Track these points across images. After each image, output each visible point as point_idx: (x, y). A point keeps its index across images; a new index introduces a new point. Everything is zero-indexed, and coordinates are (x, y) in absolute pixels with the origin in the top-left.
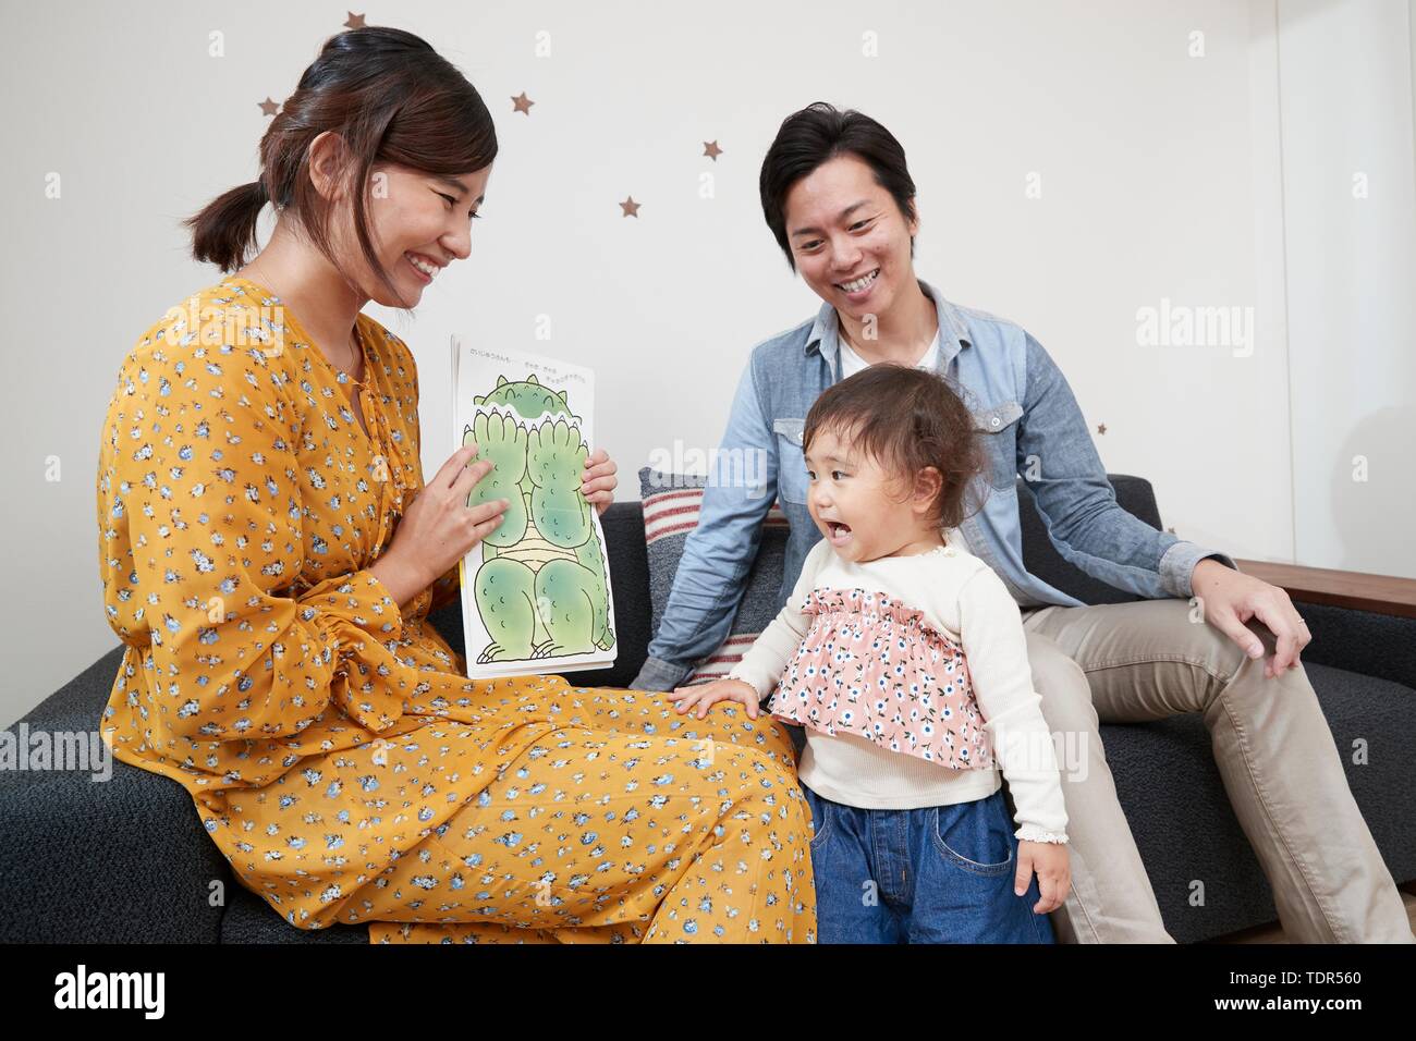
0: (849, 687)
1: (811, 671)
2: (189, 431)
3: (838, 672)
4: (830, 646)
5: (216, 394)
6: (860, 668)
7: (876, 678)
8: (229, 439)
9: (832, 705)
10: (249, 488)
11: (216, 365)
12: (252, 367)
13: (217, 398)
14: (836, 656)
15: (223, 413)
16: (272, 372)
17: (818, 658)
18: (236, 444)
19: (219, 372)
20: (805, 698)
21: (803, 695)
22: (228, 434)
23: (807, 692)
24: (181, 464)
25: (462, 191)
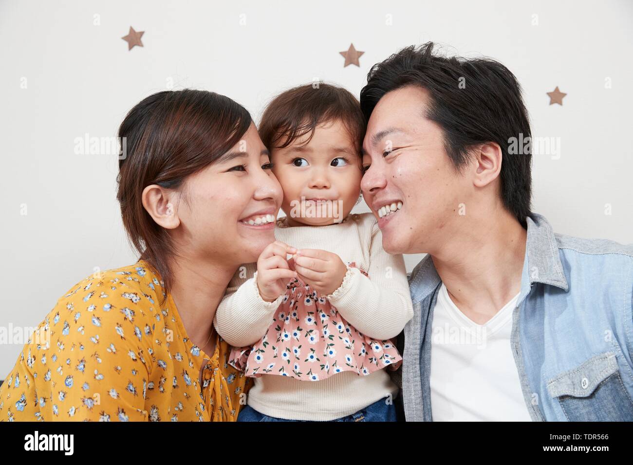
2: (73, 366)
5: (94, 340)
8: (95, 375)
10: (103, 415)
11: (98, 318)
12: (121, 321)
13: (94, 343)
15: (96, 355)
16: (136, 326)
18: (100, 380)
19: (99, 324)
22: (96, 372)
24: (65, 389)
25: (242, 156)
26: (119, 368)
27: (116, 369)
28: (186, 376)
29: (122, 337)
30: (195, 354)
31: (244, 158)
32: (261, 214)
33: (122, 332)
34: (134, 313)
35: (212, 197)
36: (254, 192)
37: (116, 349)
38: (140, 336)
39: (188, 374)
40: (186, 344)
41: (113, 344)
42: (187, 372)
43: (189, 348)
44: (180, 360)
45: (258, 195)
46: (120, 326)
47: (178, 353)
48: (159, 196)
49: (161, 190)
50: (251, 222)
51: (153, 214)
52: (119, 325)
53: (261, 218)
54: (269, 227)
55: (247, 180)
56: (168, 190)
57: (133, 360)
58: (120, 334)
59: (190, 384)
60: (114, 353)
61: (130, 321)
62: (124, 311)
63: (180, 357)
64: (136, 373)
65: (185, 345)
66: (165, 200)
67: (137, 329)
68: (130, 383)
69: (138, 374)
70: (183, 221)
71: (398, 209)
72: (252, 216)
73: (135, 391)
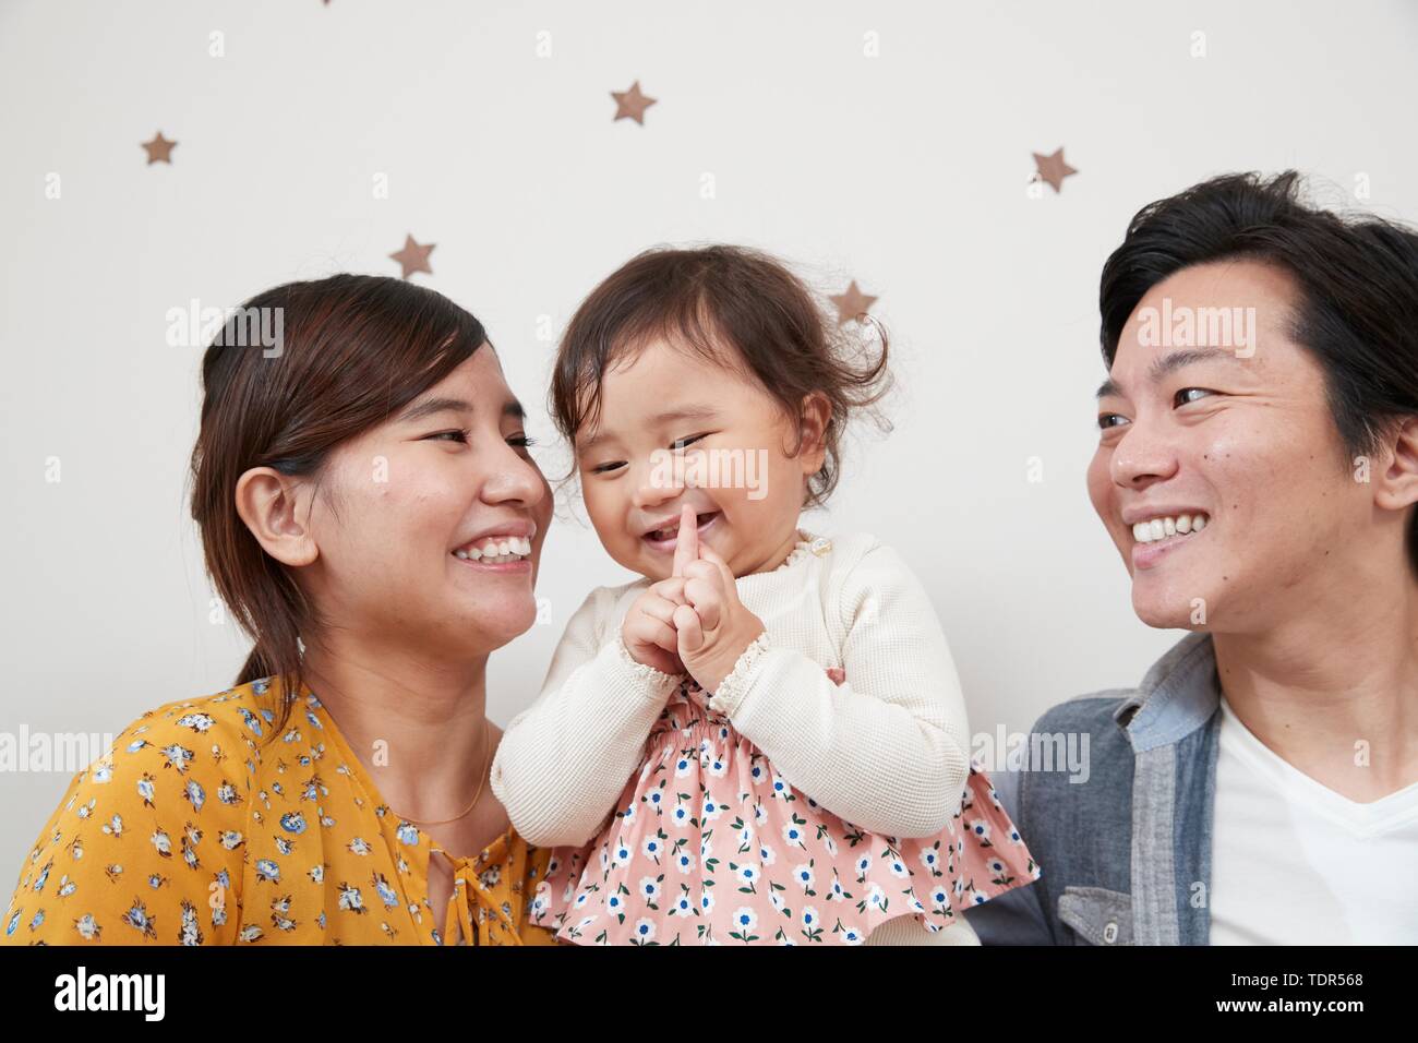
0: (733, 867)
1: (623, 854)
3: (682, 842)
4: (656, 798)
6: (739, 824)
7: (778, 833)
9: (677, 906)
14: (674, 813)
15: (75, 843)
17: (633, 825)
18: (66, 896)
20: (619, 909)
21: (614, 902)
23: (621, 897)
25: (457, 410)
26: (118, 869)
27: (110, 871)
28: (383, 886)
29: (146, 802)
30: (408, 840)
31: (463, 415)
32: (498, 535)
33: (150, 793)
34: (193, 755)
35: (386, 494)
36: (482, 484)
37: (123, 828)
38: (198, 801)
39: (387, 883)
40: (384, 820)
41: (120, 817)
42: (386, 879)
43: (391, 827)
44: (364, 853)
45: (492, 492)
46: (151, 779)
47: (356, 838)
48: (277, 493)
49: (281, 482)
50: (475, 553)
51: (261, 532)
52: (148, 778)
53: (497, 544)
54: (515, 567)
55: (466, 462)
56: (295, 481)
57: (161, 852)
58: (144, 794)
59: (396, 903)
60: (117, 835)
61: (178, 770)
62: (169, 752)
63: (361, 847)
64: (160, 884)
65: (380, 822)
66: (288, 502)
67: (194, 786)
68: (138, 904)
69: (168, 886)
70: (326, 552)
71: (1192, 530)
72: (478, 541)
73: (148, 925)
